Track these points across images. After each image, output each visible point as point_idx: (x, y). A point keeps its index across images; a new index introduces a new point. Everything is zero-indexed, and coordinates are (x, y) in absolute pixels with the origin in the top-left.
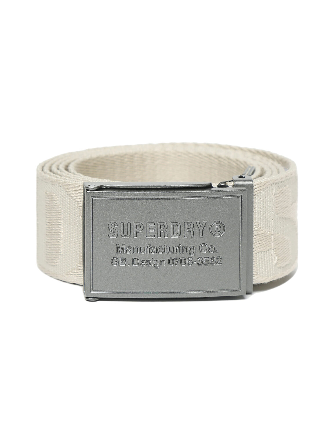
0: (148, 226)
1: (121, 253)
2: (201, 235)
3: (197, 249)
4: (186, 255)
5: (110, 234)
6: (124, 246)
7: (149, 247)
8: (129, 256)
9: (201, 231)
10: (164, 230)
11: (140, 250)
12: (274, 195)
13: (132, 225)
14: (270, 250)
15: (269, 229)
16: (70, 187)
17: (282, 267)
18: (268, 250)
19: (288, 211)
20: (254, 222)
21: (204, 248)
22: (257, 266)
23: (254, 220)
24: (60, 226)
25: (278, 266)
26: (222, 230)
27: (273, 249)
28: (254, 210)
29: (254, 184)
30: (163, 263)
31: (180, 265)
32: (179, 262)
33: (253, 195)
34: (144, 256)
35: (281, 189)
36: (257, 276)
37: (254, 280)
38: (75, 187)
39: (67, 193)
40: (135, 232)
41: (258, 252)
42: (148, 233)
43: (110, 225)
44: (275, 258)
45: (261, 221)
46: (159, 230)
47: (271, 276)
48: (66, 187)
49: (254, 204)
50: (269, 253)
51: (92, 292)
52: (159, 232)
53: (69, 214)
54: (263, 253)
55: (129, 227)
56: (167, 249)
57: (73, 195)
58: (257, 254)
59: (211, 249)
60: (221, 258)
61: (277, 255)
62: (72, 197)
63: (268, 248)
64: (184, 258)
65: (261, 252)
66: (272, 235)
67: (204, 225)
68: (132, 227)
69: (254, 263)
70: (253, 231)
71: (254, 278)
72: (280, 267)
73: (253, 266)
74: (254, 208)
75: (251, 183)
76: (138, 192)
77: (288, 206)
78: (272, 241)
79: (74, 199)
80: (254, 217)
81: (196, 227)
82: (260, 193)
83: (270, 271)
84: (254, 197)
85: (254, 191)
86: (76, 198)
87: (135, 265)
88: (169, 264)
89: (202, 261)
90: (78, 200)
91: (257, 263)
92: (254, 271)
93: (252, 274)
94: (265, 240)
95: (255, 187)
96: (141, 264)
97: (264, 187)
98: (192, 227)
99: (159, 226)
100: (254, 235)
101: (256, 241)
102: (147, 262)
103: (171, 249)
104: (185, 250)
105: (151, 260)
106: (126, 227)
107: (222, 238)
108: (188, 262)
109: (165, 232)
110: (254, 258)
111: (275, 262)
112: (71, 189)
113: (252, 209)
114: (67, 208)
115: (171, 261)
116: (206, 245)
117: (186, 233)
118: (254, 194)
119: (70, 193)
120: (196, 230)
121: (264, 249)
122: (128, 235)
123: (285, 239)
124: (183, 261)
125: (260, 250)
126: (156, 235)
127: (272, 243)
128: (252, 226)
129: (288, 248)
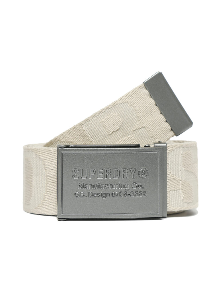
0: (98, 171)
1: (81, 189)
2: (133, 177)
3: (130, 186)
4: (123, 190)
5: (74, 177)
6: (83, 184)
7: (99, 185)
8: (86, 190)
9: (133, 174)
10: (109, 173)
11: (93, 186)
12: (182, 155)
13: (88, 170)
14: (179, 190)
15: (178, 176)
16: (38, 151)
17: (187, 203)
18: (178, 190)
19: (191, 167)
20: (168, 171)
21: (135, 186)
22: (170, 199)
23: (168, 169)
24: (32, 178)
25: (184, 201)
26: (146, 174)
27: (181, 189)
28: (168, 163)
29: (167, 146)
30: (108, 195)
31: (119, 196)
32: (119, 195)
33: (166, 153)
34: (95, 190)
35: (186, 152)
36: (170, 206)
37: (168, 209)
38: (41, 151)
39: (36, 155)
40: (90, 175)
41: (171, 191)
42: (98, 175)
43: (74, 171)
44: (182, 195)
45: (172, 171)
46: (106, 173)
47: (179, 207)
48: (36, 152)
49: (168, 159)
50: (178, 192)
51: (62, 215)
52: (106, 175)
53: (38, 169)
54: (174, 191)
55: (86, 171)
56: (111, 186)
57: (40, 156)
58: (170, 191)
59: (140, 186)
60: (146, 192)
61: (183, 194)
62: (40, 157)
63: (177, 189)
64: (122, 192)
65: (173, 190)
66: (180, 180)
67: (134, 170)
68: (88, 172)
69: (168, 197)
70: (167, 176)
71: (168, 207)
72: (186, 203)
73: (167, 199)
74: (167, 161)
75: (166, 145)
76: (91, 149)
77: (191, 164)
78: (181, 184)
79: (41, 159)
80: (168, 168)
81: (129, 171)
82: (172, 152)
83: (179, 204)
84: (167, 154)
85: (168, 150)
86: (42, 157)
87: (90, 196)
88: (112, 196)
89: (133, 194)
90: (43, 159)
91: (170, 198)
92: (168, 202)
93: (167, 205)
94: (175, 183)
95: (168, 148)
96: (94, 196)
97: (174, 148)
98: (127, 171)
99: (106, 171)
100: (168, 179)
101: (169, 183)
102: (98, 195)
103: (113, 186)
104: (123, 187)
105: (100, 193)
106: (84, 172)
107: (146, 179)
108: (125, 194)
109: (110, 174)
110: (168, 194)
111: (182, 198)
112: (39, 153)
113: (166, 162)
114: (36, 165)
115: (113, 194)
116: (136, 183)
117: (123, 176)
118: (168, 152)
119: (38, 155)
120: (130, 174)
121: (175, 189)
122: (86, 177)
123: (190, 185)
124: (121, 194)
125: (172, 189)
126: (104, 177)
127: (180, 186)
128: (167, 173)
129: (192, 192)
